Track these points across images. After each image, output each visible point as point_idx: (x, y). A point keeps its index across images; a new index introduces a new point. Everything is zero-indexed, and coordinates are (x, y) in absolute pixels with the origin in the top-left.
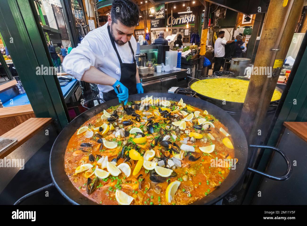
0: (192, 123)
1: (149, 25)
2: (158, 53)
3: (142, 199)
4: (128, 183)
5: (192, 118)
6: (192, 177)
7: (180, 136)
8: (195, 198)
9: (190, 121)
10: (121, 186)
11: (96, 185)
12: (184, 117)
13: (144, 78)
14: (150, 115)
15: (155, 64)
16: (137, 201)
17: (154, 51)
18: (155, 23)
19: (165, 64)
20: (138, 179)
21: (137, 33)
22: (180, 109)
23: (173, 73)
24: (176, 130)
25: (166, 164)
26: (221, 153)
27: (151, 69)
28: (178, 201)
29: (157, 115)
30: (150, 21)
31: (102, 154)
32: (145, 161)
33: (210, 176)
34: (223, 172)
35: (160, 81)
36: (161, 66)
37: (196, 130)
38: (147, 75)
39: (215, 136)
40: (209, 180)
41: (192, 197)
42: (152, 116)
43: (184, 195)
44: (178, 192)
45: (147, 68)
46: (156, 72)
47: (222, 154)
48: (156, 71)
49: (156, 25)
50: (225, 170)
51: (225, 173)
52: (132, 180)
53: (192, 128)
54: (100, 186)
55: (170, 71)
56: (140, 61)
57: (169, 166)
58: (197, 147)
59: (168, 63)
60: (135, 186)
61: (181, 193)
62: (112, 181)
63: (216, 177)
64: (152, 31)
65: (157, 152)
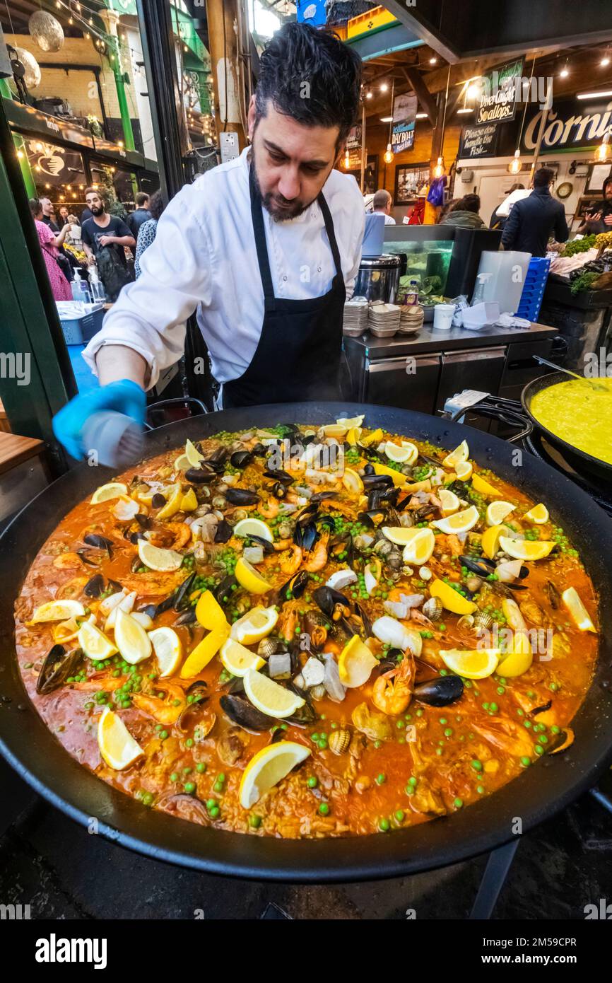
0: (463, 544)
1: (450, 148)
2: (452, 257)
3: (169, 762)
4: (154, 697)
5: (471, 525)
6: (365, 747)
7: (394, 584)
8: (335, 825)
9: (461, 533)
10: (130, 699)
11: (66, 672)
12: (444, 515)
13: (378, 345)
14: (328, 483)
15: (435, 298)
16: (152, 764)
17: (439, 246)
18: (475, 138)
19: (470, 301)
20: (188, 692)
21: (405, 177)
22: (443, 479)
23: (494, 334)
24: (388, 559)
25: (296, 669)
26: (523, 688)
27: (410, 314)
28: (276, 813)
29: (351, 487)
30: (459, 133)
31: (125, 582)
32: (230, 642)
33: (435, 765)
34: (492, 767)
35: (436, 362)
36: (453, 307)
37: (466, 576)
38: (393, 334)
39: (530, 617)
40: (421, 778)
41: (330, 819)
42: (330, 490)
43: (306, 797)
44: (292, 780)
45: (397, 308)
46: (432, 326)
47: (525, 694)
48: (429, 322)
49: (478, 147)
50: (503, 763)
51: (500, 772)
52: (170, 691)
53: (453, 564)
54: (77, 678)
55: (485, 329)
56: (379, 282)
57: (305, 681)
58: (438, 638)
59: (482, 297)
60: (169, 714)
61: (297, 790)
62: (116, 673)
63: (453, 776)
64: (460, 171)
65: (287, 619)
